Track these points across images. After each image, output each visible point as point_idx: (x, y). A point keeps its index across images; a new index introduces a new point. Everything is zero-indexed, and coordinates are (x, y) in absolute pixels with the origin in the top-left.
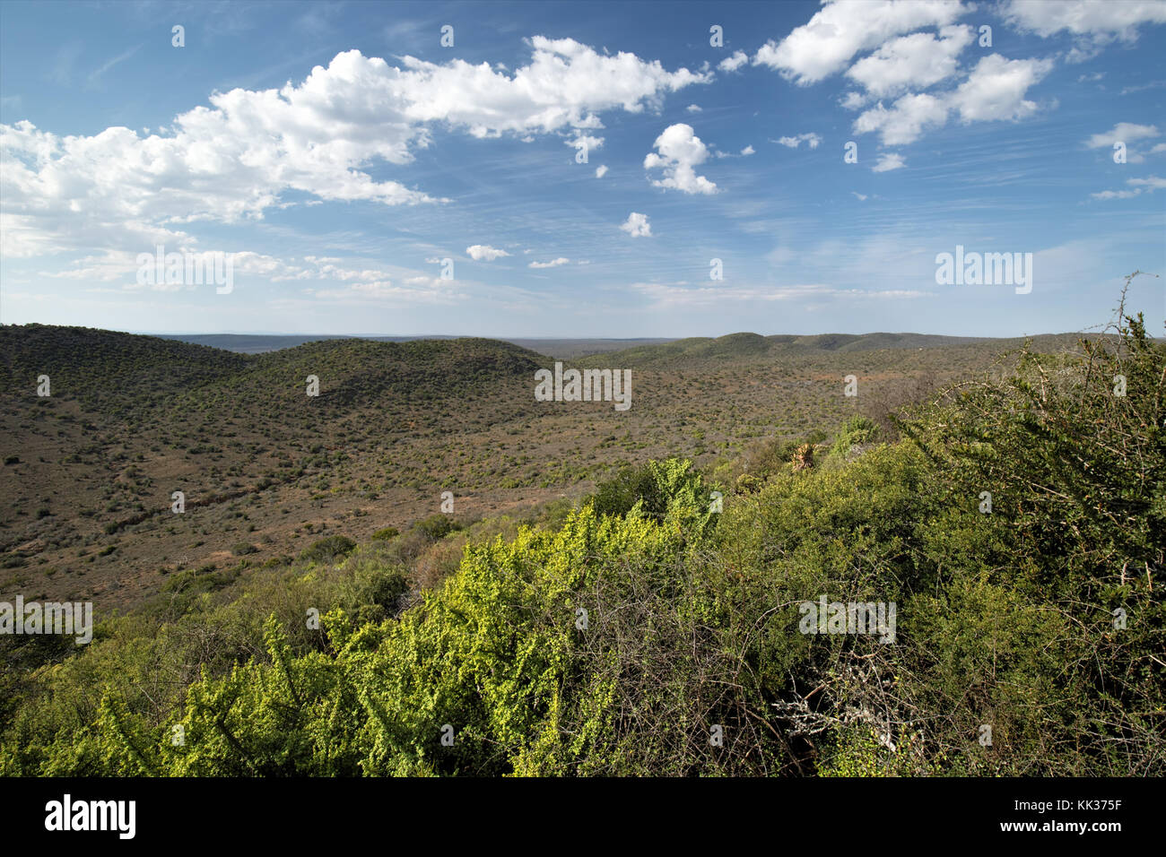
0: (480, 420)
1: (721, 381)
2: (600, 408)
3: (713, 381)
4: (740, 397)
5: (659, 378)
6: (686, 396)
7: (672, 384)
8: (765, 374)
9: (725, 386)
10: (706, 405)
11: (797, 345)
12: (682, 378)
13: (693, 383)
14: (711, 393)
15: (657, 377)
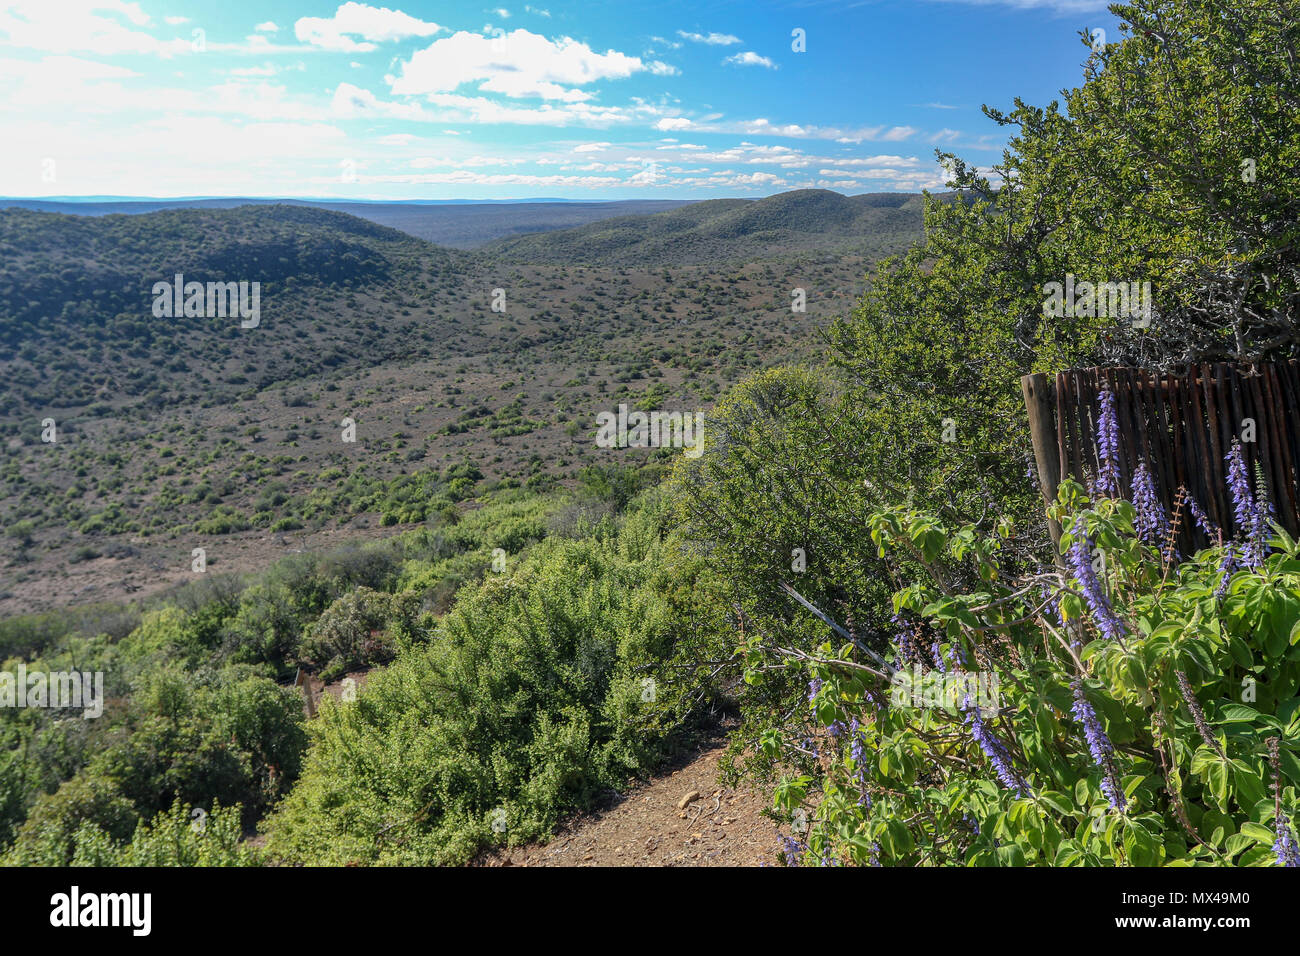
0: (248, 376)
1: (742, 286)
2: (496, 343)
3: (725, 286)
4: (770, 317)
5: (626, 282)
6: (669, 315)
7: (646, 293)
8: (827, 270)
9: (746, 296)
10: (699, 335)
11: (907, 212)
12: (668, 279)
13: (687, 291)
14: (717, 308)
15: (621, 278)
